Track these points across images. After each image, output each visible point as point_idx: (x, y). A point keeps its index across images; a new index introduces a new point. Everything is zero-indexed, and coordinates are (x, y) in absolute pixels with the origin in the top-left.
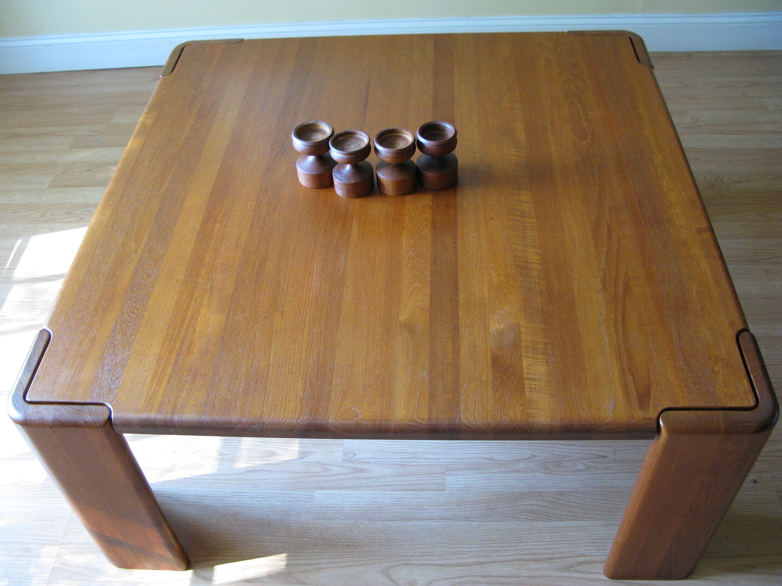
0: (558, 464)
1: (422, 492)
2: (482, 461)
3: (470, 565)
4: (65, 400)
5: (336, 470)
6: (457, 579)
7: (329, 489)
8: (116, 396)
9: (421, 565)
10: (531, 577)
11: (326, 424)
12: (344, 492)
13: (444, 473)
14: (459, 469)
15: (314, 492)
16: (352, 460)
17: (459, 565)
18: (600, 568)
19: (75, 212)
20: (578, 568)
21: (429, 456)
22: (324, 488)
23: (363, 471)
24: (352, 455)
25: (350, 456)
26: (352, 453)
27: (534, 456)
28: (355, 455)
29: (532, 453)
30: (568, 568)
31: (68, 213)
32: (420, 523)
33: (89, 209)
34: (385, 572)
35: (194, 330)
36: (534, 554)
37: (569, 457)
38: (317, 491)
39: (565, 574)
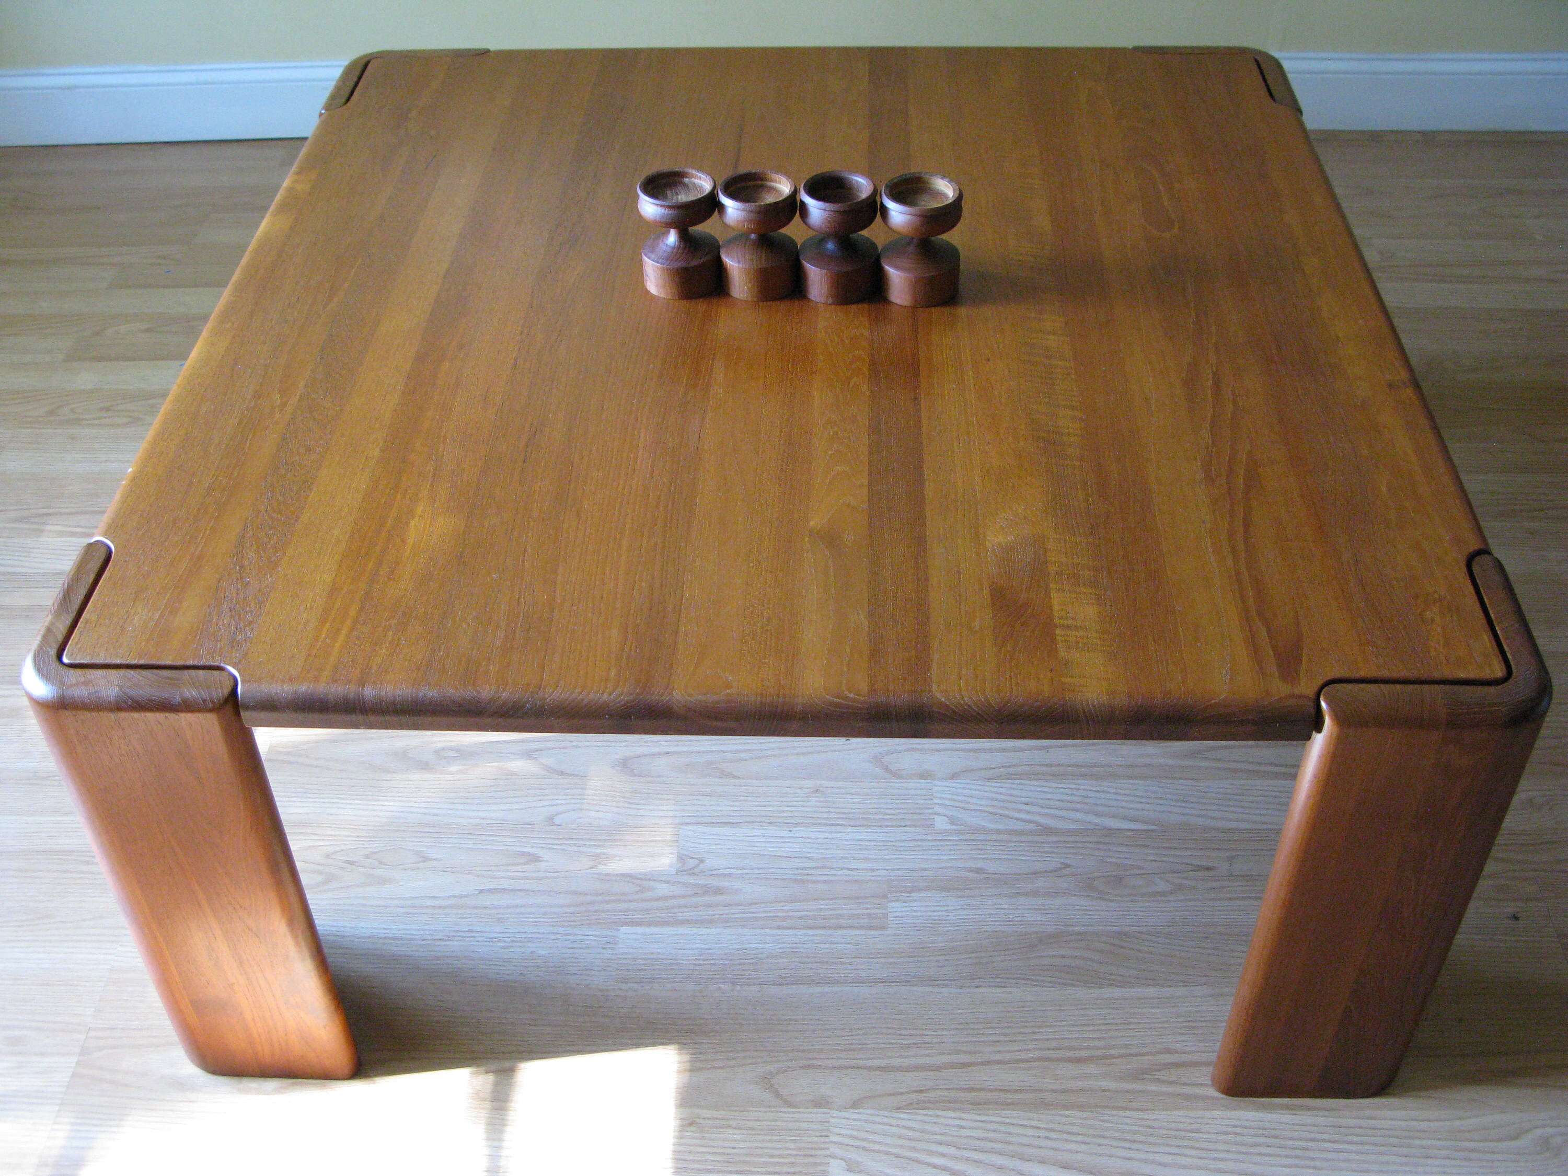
0: (1118, 880)
1: (839, 932)
2: (962, 873)
3: (938, 1068)
4: (142, 662)
5: (663, 889)
6: (914, 1096)
7: (649, 924)
8: (247, 653)
9: (841, 1068)
10: (1063, 1091)
11: (668, 701)
12: (681, 930)
13: (885, 896)
14: (914, 889)
15: (618, 930)
16: (696, 870)
17: (917, 1068)
18: (1205, 1075)
19: (119, 408)
20: (1158, 1075)
21: (855, 864)
22: (640, 924)
23: (717, 891)
24: (697, 862)
25: (691, 863)
26: (697, 859)
27: (1068, 866)
28: (701, 861)
29: (1062, 861)
30: (1137, 1075)
31: (107, 409)
32: (836, 989)
33: (151, 402)
34: (766, 1081)
35: (403, 541)
36: (1071, 1049)
37: (1140, 868)
38: (624, 929)
39: (1136, 1086)
